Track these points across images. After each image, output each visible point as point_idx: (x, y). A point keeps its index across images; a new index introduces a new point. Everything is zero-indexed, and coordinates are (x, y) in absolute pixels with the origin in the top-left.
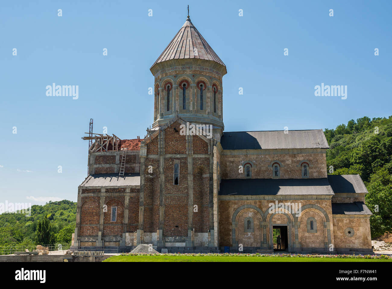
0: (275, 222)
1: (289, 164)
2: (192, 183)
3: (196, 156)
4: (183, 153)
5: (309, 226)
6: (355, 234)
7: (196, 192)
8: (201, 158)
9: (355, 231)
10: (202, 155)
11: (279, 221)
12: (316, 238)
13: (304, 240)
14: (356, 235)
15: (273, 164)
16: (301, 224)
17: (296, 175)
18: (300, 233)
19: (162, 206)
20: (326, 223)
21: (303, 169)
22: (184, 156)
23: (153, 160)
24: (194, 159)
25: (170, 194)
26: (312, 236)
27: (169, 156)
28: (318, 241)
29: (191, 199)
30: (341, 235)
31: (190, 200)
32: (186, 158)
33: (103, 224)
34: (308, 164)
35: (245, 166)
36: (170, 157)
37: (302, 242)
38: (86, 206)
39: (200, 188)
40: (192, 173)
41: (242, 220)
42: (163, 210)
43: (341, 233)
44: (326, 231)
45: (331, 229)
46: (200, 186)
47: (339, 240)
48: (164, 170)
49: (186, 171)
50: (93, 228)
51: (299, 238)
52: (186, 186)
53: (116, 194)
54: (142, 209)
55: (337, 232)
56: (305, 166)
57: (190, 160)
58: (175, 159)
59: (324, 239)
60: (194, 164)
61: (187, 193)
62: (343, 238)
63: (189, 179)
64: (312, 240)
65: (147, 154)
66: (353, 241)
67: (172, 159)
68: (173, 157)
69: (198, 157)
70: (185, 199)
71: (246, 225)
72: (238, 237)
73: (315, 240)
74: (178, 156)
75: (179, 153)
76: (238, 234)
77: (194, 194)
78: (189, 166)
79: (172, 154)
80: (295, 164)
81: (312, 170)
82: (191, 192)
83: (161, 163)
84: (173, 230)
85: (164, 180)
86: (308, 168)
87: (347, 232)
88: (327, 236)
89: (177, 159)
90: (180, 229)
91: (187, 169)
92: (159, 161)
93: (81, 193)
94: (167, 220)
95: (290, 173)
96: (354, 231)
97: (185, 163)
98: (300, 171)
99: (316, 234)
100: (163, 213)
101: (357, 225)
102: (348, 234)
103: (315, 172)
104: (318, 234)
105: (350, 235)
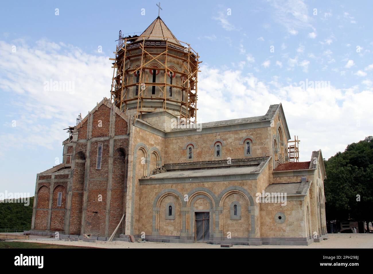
0: (197, 207)
1: (231, 142)
2: (112, 166)
3: (117, 138)
4: (106, 136)
5: (233, 212)
6: (286, 219)
7: (116, 175)
8: (121, 139)
9: (287, 216)
10: (121, 136)
11: (201, 207)
12: (240, 226)
13: (227, 228)
14: (288, 220)
15: (215, 143)
16: (223, 209)
17: (238, 154)
18: (222, 221)
19: (86, 191)
20: (250, 208)
21: (246, 146)
22: (107, 138)
23: (82, 145)
24: (115, 141)
25: (93, 179)
26: (236, 223)
27: (94, 139)
28: (242, 229)
29: (110, 183)
30: (270, 221)
31: (109, 185)
32: (108, 141)
33: (51, 208)
34: (251, 140)
35: (187, 148)
36: (96, 141)
37: (224, 231)
38: (41, 191)
39: (122, 172)
40: (112, 156)
41: (164, 206)
42: (87, 195)
43: (270, 219)
44: (250, 216)
45: (256, 215)
46: (122, 169)
47: (268, 227)
48: (89, 154)
49: (107, 154)
50: (44, 212)
51: (220, 225)
52: (107, 170)
53: (62, 180)
54: (70, 194)
55: (265, 218)
56: (248, 143)
57: (111, 142)
58: (99, 142)
59: (248, 226)
60: (114, 146)
61: (107, 177)
62: (272, 225)
63: (109, 163)
64: (235, 228)
65: (78, 139)
66: (284, 228)
67: (96, 142)
68: (98, 140)
69: (119, 138)
70: (104, 184)
71: (168, 212)
72: (158, 225)
73: (238, 228)
74: (102, 139)
75: (103, 136)
76: (159, 222)
77: (113, 178)
78: (110, 149)
79: (98, 137)
80: (237, 142)
81: (255, 147)
82: (111, 176)
83: (88, 147)
84: (93, 216)
85: (89, 164)
86: (251, 145)
87: (277, 218)
88: (250, 223)
89: (101, 141)
90: (99, 215)
91: (108, 152)
92: (86, 145)
93: (38, 179)
94: (89, 206)
95: (232, 151)
96: (285, 217)
97: (108, 146)
98: (242, 149)
99: (240, 221)
100: (87, 198)
101: (289, 209)
102: (278, 220)
103: (258, 149)
104: (242, 220)
105: (279, 221)
